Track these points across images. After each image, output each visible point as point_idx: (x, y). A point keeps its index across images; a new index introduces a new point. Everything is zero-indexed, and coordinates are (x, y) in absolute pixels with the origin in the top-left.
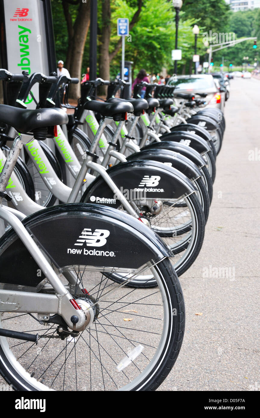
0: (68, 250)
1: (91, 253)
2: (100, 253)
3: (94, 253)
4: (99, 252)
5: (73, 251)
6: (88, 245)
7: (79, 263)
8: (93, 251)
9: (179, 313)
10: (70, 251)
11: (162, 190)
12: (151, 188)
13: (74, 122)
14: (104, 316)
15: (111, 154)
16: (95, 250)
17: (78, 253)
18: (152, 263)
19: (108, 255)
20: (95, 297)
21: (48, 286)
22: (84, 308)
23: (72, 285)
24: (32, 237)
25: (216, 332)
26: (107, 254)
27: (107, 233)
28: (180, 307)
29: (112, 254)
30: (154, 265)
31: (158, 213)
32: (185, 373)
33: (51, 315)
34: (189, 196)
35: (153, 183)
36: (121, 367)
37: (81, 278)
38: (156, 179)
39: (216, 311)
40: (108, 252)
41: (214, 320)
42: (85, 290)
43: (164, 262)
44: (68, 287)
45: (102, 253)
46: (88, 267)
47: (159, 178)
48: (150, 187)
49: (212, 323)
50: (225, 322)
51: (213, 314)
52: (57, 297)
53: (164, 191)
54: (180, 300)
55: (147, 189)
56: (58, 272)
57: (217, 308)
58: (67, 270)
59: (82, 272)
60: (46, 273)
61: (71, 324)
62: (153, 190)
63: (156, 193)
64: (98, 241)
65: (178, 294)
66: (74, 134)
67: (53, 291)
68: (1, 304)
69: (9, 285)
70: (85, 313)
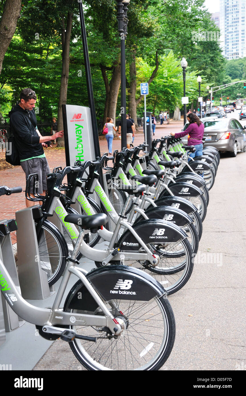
0: (111, 291)
1: (123, 293)
2: (128, 293)
3: (125, 293)
5: (113, 292)
6: (121, 288)
7: (117, 299)
11: (166, 237)
14: (131, 327)
16: (125, 291)
17: (116, 293)
18: (156, 297)
20: (126, 316)
21: (100, 310)
22: (120, 323)
24: (91, 284)
25: (200, 328)
26: (132, 293)
27: (131, 282)
30: (157, 299)
32: (180, 355)
33: (103, 327)
34: (183, 240)
35: (161, 233)
36: (142, 354)
37: (118, 306)
38: (162, 231)
39: (201, 313)
41: (199, 319)
42: (121, 312)
44: (111, 310)
46: (122, 300)
47: (164, 230)
49: (198, 321)
50: (206, 321)
51: (199, 315)
52: (106, 317)
53: (168, 237)
55: (157, 237)
56: (105, 303)
57: (202, 311)
58: (111, 302)
59: (118, 303)
61: (114, 332)
62: (161, 237)
63: (163, 239)
64: (127, 286)
67: (103, 314)
68: (76, 321)
69: (80, 311)
70: (121, 326)
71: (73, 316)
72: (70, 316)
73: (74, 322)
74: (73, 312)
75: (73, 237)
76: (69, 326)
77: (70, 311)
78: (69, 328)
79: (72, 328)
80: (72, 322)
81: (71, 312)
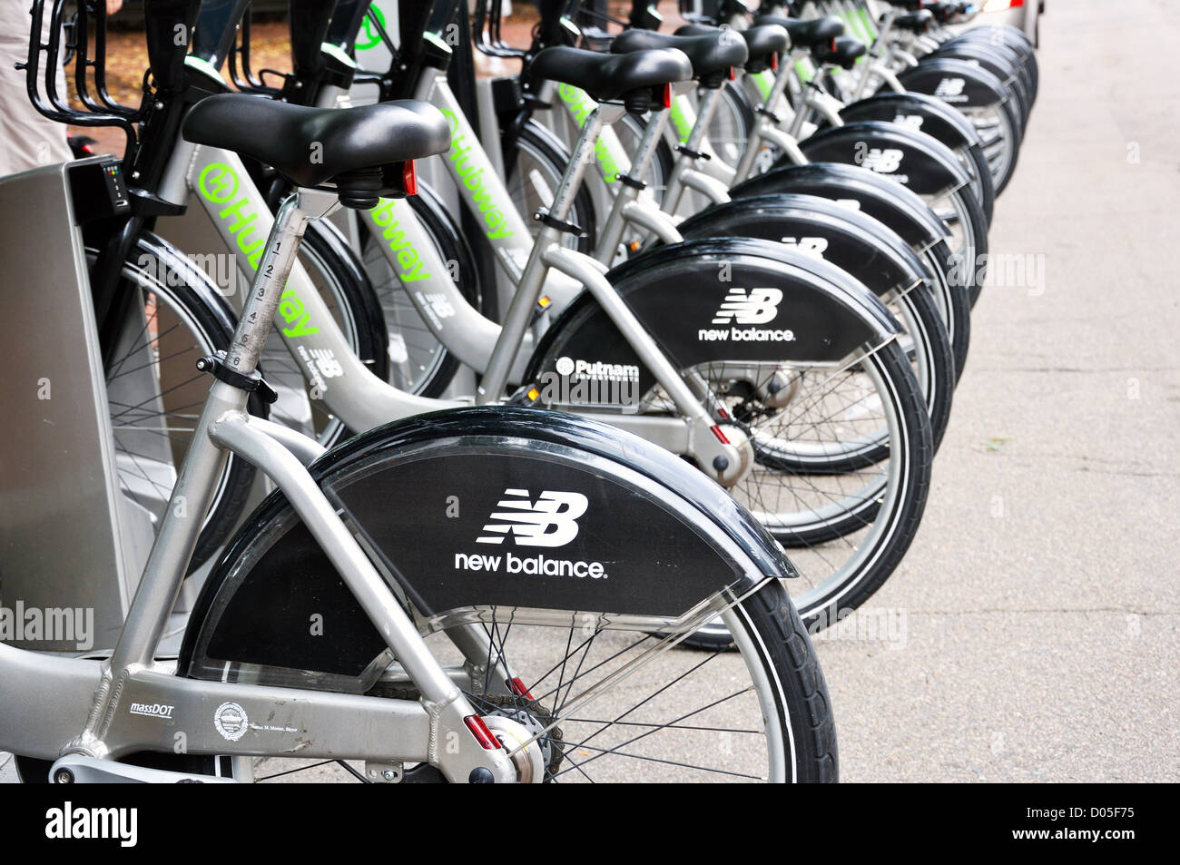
0: (458, 557)
1: (530, 566)
2: (559, 567)
3: (540, 566)
4: (556, 563)
5: (473, 562)
6: (519, 541)
7: (495, 601)
8: (535, 562)
9: (817, 757)
10: (462, 561)
11: (788, 336)
12: (754, 329)
13: (522, 102)
14: (577, 767)
15: (630, 213)
16: (541, 557)
17: (488, 568)
18: (726, 595)
19: (585, 574)
20: (548, 704)
21: (397, 673)
22: (511, 743)
23: (476, 668)
24: (343, 517)
26: (581, 569)
27: (579, 503)
28: (819, 737)
29: (596, 570)
30: (733, 604)
31: (784, 404)
33: (408, 766)
34: (877, 352)
35: (760, 312)
37: (502, 646)
38: (767, 299)
39: (966, 730)
40: (585, 565)
42: (516, 681)
43: (765, 595)
44: (464, 674)
45: (566, 567)
46: (522, 612)
47: (776, 295)
48: (749, 327)
49: (952, 769)
50: (996, 768)
51: (957, 738)
52: (425, 708)
53: (794, 336)
54: (819, 716)
55: (739, 332)
56: (425, 630)
57: (971, 720)
58: (457, 622)
59: (502, 628)
60: (388, 632)
62: (760, 335)
63: (769, 343)
64: (552, 529)
65: (814, 696)
66: (521, 139)
67: (410, 690)
68: (251, 731)
69: (275, 672)
70: (513, 759)
71: (232, 700)
72: (217, 701)
73: (236, 737)
74: (233, 678)
75: (291, 326)
76: (210, 758)
77: (221, 673)
78: (213, 773)
79: (227, 771)
80: (227, 736)
81: (225, 677)
